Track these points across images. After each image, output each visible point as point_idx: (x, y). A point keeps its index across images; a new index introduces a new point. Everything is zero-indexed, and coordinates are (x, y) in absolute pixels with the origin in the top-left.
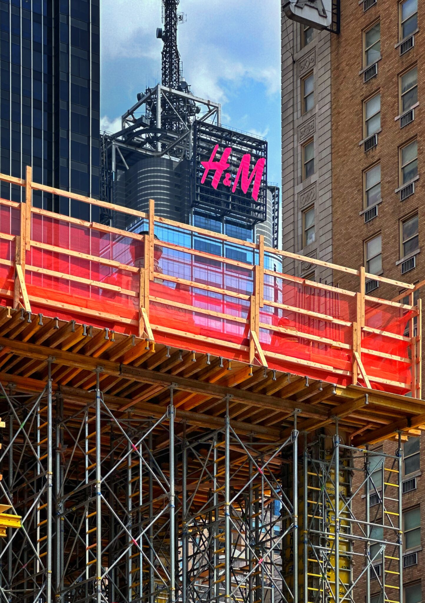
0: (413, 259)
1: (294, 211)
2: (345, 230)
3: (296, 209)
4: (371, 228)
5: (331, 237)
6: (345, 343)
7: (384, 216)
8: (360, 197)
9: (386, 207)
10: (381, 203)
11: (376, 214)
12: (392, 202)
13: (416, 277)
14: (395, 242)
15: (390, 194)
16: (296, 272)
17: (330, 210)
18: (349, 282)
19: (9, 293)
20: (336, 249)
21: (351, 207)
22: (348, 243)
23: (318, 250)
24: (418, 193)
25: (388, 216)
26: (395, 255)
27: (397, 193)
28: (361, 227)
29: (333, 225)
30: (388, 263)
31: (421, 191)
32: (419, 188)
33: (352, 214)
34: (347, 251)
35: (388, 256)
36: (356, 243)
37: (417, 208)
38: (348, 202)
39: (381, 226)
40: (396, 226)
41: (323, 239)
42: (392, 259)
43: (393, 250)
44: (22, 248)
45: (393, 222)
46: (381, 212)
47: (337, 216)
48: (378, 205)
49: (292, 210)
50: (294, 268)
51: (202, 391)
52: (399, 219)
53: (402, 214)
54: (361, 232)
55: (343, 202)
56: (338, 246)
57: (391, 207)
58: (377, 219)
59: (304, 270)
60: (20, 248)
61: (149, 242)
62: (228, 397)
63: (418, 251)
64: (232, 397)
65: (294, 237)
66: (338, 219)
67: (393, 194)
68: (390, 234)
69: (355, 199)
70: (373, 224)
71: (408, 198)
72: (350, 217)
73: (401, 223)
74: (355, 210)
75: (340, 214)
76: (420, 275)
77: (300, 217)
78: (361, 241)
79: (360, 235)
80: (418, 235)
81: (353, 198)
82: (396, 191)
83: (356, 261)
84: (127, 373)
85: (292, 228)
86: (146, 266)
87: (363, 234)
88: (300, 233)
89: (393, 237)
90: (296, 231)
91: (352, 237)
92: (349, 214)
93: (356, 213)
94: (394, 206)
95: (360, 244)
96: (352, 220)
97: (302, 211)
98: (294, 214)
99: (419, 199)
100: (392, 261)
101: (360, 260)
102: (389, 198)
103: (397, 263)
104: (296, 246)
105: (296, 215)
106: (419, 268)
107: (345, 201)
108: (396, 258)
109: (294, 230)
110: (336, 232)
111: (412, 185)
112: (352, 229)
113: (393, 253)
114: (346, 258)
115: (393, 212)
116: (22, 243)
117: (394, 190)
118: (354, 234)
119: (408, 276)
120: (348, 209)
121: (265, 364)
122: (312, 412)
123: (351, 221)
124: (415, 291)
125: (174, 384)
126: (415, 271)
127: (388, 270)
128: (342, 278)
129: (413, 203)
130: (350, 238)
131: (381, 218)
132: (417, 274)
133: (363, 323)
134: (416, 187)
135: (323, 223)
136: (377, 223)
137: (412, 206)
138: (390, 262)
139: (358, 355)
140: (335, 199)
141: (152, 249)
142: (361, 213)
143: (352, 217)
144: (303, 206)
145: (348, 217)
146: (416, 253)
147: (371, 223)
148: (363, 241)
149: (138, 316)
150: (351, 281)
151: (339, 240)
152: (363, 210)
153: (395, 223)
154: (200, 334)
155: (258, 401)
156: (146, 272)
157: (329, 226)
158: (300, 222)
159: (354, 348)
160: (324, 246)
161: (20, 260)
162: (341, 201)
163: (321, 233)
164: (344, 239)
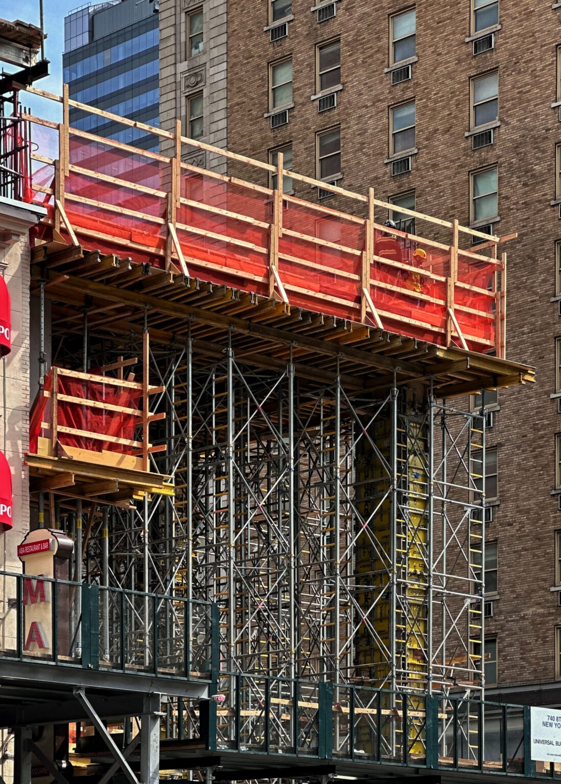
0: (333, 96)
1: (175, 10)
2: (244, 46)
3: (178, 9)
4: (279, 49)
5: (225, 52)
6: (440, 298)
7: (296, 37)
8: (264, 9)
9: (299, 27)
10: (292, 21)
11: (285, 34)
12: (307, 22)
13: (337, 118)
14: (310, 71)
15: (303, 11)
16: (178, 87)
17: (224, 18)
18: (249, 111)
19: (162, 253)
20: (231, 67)
21: (252, 19)
22: (248, 63)
23: (208, 65)
24: (341, 17)
25: (301, 39)
26: (309, 88)
27: (313, 12)
28: (265, 45)
29: (228, 38)
30: (301, 95)
31: (344, 14)
32: (341, 11)
33: (254, 28)
34: (246, 72)
35: (301, 87)
36: (258, 65)
37: (340, 35)
38: (249, 12)
39: (292, 49)
40: (312, 53)
41: (215, 53)
42: (305, 92)
43: (307, 81)
44: (173, 205)
45: (308, 46)
46: (292, 32)
47: (234, 26)
48: (289, 22)
49: (173, 9)
50: (175, 82)
51: (317, 348)
52: (315, 44)
53: (320, 39)
54: (265, 51)
55: (242, 11)
56: (235, 65)
57: (306, 28)
58: (287, 40)
59: (188, 86)
60: (171, 206)
61: (279, 197)
62: (339, 355)
63: (340, 87)
64: (344, 355)
65: (175, 44)
66: (235, 30)
67: (308, 13)
68: (304, 61)
69: (257, 11)
70: (281, 45)
71: (328, 20)
72: (250, 31)
73: (317, 50)
74: (258, 23)
75: (237, 25)
76: (343, 117)
77: (183, 20)
78: (265, 63)
79: (265, 56)
80: (339, 68)
81: (255, 7)
82: (313, 9)
83: (258, 86)
84: (255, 331)
85: (173, 32)
86: (276, 222)
87: (268, 55)
88: (183, 39)
89: (307, 65)
90: (178, 36)
91: (254, 56)
92: (250, 27)
93: (259, 27)
94: (309, 27)
95: (263, 67)
96: (254, 35)
97: (186, 13)
98: (175, 14)
99: (341, 24)
100: (307, 94)
101: (263, 86)
102: (302, 16)
103: (313, 98)
104: (178, 56)
105: (178, 16)
106: (341, 108)
107: (244, 10)
108: (311, 91)
109: (175, 34)
110: (232, 47)
111: (333, 5)
112: (253, 46)
113: (306, 85)
114: (245, 81)
115: (307, 35)
116: (174, 201)
117: (310, 7)
118: (256, 53)
119: (326, 116)
120: (247, 21)
121: (380, 325)
122: (409, 370)
123: (252, 36)
124: (499, 245)
125: (294, 341)
126: (336, 111)
127: (300, 104)
128: (239, 104)
129: (334, 27)
130: (251, 57)
131: (292, 39)
132: (339, 114)
133: (456, 278)
134: (338, 9)
135: (214, 33)
136: (287, 44)
137: (332, 31)
138: (303, 95)
139: (452, 312)
140: (231, 5)
141: (281, 204)
142: (265, 29)
143: (254, 31)
144: (187, 6)
145: (249, 31)
146: (337, 90)
147: (279, 43)
148: (268, 63)
149: (268, 274)
150: (251, 110)
151: (236, 56)
152: (267, 25)
153: (310, 49)
154: (320, 292)
155: (364, 359)
156: (276, 227)
157: (224, 38)
158: (183, 26)
159: (449, 305)
160: (216, 61)
161: (171, 219)
162: (239, 9)
163: (212, 44)
164: (243, 56)
